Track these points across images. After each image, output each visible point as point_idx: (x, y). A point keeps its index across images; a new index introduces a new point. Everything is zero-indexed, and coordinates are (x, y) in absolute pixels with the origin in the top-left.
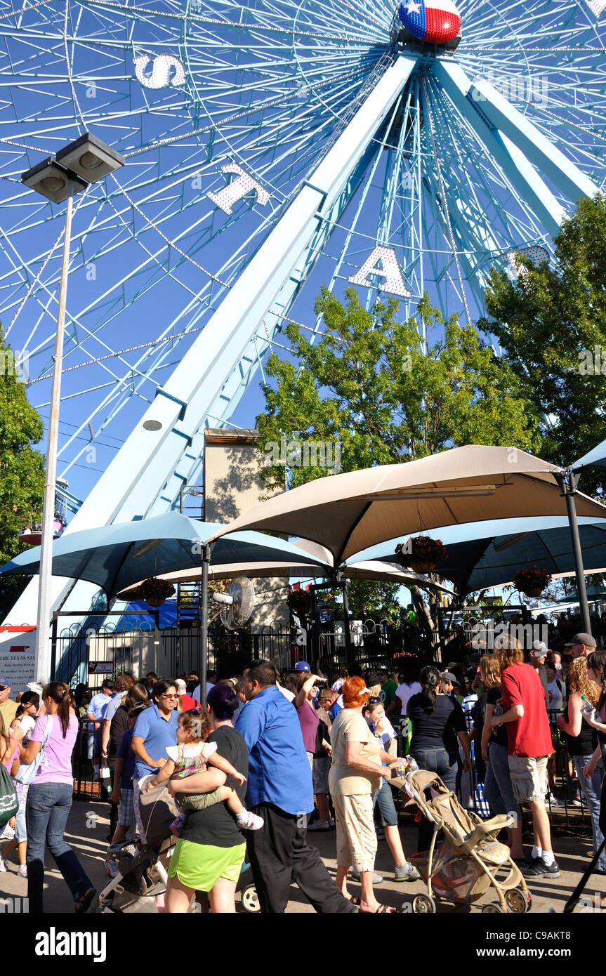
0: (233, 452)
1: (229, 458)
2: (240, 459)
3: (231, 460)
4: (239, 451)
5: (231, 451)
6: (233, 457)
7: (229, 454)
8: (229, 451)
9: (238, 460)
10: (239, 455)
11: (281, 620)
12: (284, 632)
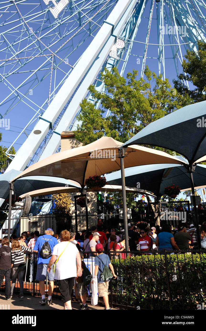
0: (72, 141)
1: (71, 143)
2: (75, 143)
3: (72, 144)
4: (75, 140)
5: (72, 140)
6: (72, 143)
7: (71, 141)
8: (71, 140)
9: (74, 144)
10: (75, 141)
11: (93, 208)
12: (95, 214)
